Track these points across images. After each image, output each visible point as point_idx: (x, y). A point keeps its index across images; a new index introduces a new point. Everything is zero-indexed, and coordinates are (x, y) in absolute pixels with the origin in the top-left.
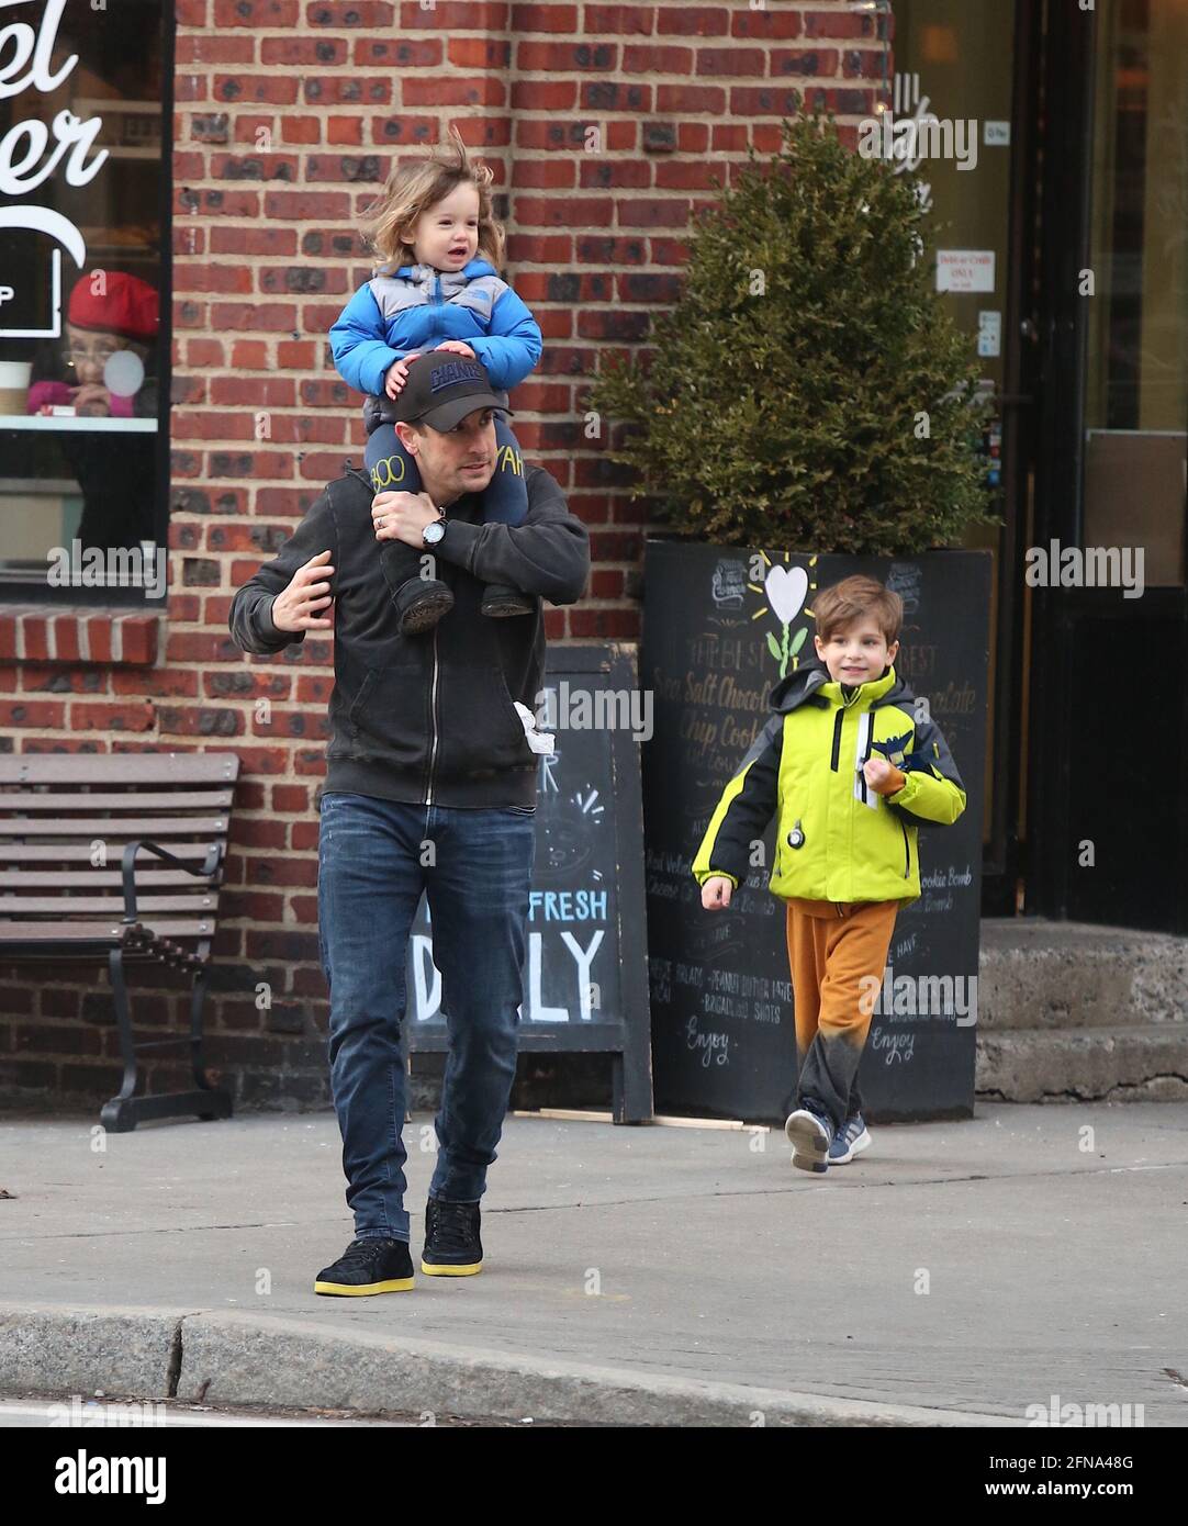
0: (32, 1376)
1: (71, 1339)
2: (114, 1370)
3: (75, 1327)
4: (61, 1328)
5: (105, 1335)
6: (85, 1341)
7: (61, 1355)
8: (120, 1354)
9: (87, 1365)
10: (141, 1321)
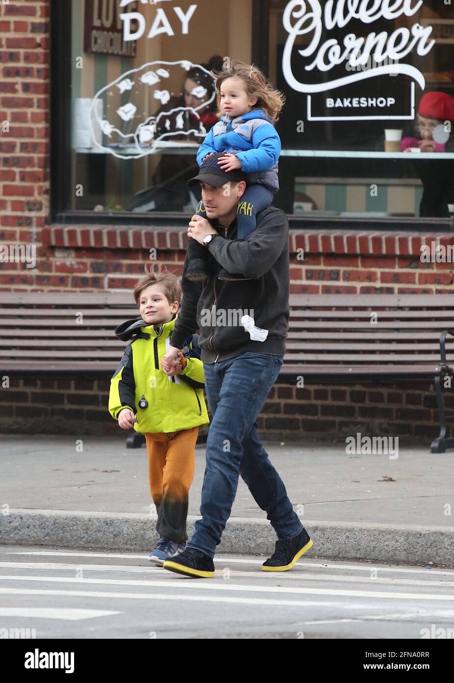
0: (403, 556)
1: (419, 540)
2: (437, 553)
3: (420, 535)
4: (415, 535)
5: (433, 539)
6: (425, 541)
7: (415, 547)
8: (439, 547)
9: (426, 551)
10: (448, 533)
